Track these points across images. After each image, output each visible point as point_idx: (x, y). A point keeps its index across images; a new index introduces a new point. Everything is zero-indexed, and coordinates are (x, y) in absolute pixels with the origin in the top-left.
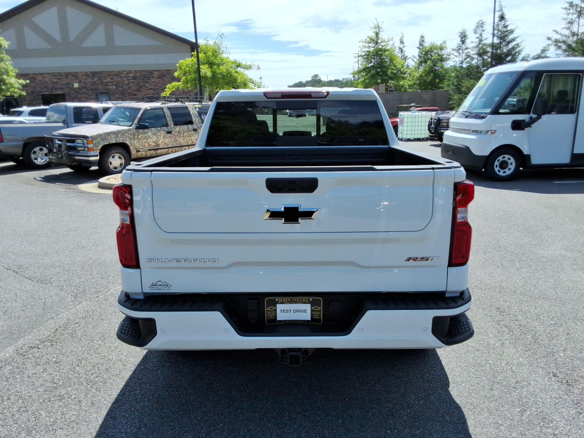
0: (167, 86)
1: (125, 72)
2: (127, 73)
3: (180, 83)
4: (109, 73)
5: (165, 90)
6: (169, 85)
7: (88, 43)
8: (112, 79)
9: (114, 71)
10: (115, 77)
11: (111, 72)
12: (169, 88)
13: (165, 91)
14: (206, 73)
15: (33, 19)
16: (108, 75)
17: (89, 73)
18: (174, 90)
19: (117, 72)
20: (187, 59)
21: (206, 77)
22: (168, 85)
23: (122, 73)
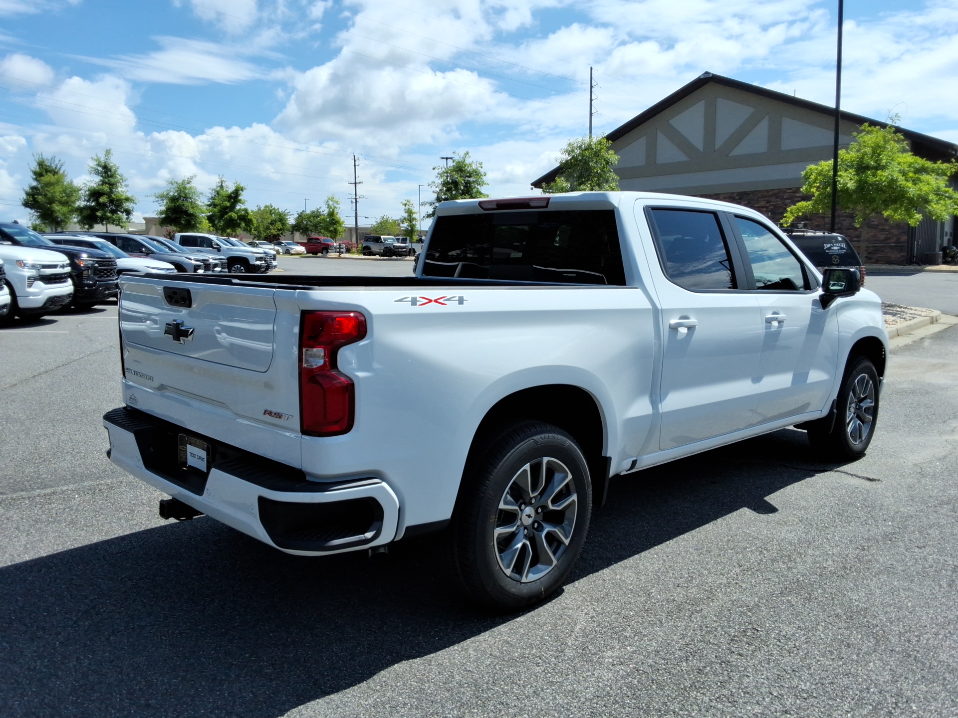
0: (789, 209)
1: (791, 191)
2: (794, 192)
3: (809, 203)
4: (766, 194)
5: (785, 215)
6: (793, 207)
7: (741, 150)
8: (768, 202)
9: (772, 190)
10: (773, 199)
11: (768, 191)
12: (791, 213)
13: (785, 217)
14: (847, 183)
15: (672, 122)
16: (763, 197)
17: (735, 195)
18: (800, 214)
19: (777, 191)
20: (823, 163)
21: (846, 191)
22: (790, 206)
23: (785, 192)
